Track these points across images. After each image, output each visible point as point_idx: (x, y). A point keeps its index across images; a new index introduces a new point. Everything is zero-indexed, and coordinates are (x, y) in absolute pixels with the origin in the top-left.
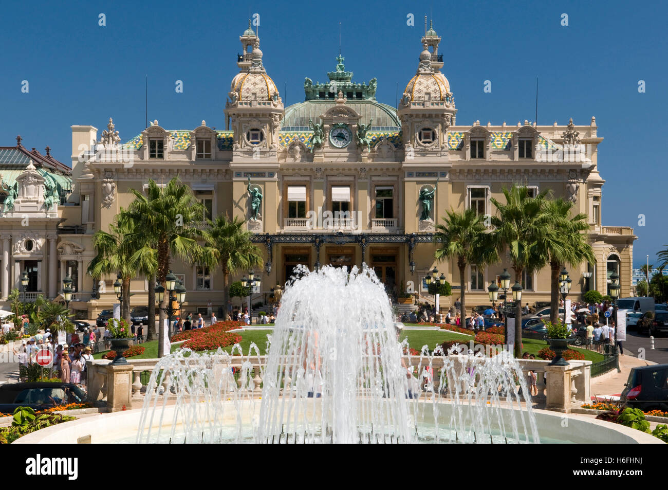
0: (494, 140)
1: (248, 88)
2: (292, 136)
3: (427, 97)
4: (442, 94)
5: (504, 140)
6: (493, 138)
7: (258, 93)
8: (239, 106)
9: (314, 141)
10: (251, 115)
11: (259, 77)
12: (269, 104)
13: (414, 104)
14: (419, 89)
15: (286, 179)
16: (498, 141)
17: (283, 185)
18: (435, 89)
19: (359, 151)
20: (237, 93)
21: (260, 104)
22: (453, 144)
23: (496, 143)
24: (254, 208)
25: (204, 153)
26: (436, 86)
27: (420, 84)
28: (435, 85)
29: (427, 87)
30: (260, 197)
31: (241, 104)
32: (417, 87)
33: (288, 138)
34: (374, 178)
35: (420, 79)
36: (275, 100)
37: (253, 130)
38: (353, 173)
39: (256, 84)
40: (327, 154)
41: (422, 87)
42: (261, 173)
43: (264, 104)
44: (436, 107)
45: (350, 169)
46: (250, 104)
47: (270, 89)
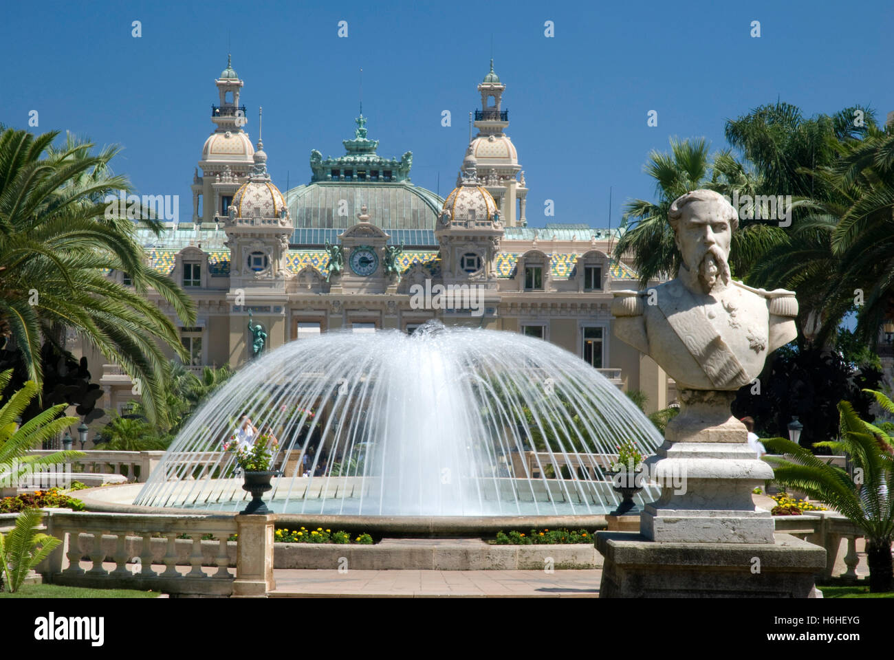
0: (555, 265)
1: (249, 202)
2: (302, 257)
3: (470, 217)
4: (490, 211)
5: (568, 265)
6: (555, 261)
7: (262, 208)
8: (239, 225)
9: (331, 267)
10: (253, 235)
11: (263, 187)
12: (276, 222)
13: (454, 224)
14: (462, 205)
15: (296, 313)
16: (560, 266)
17: (292, 321)
18: (481, 205)
19: (387, 280)
20: (235, 207)
21: (263, 222)
22: (504, 270)
23: (558, 268)
24: (256, 350)
25: (192, 280)
26: (483, 202)
27: (463, 199)
28: (480, 199)
29: (471, 203)
30: (263, 337)
31: (240, 221)
32: (459, 202)
33: (296, 259)
34: (405, 314)
35: (463, 192)
36: (283, 217)
37: (255, 253)
38: (378, 307)
39: (260, 196)
40: (347, 284)
41: (464, 203)
42: (265, 307)
43: (269, 222)
44: (481, 228)
45: (375, 303)
46: (252, 222)
47: (276, 203)
